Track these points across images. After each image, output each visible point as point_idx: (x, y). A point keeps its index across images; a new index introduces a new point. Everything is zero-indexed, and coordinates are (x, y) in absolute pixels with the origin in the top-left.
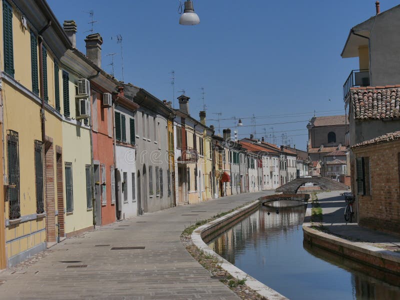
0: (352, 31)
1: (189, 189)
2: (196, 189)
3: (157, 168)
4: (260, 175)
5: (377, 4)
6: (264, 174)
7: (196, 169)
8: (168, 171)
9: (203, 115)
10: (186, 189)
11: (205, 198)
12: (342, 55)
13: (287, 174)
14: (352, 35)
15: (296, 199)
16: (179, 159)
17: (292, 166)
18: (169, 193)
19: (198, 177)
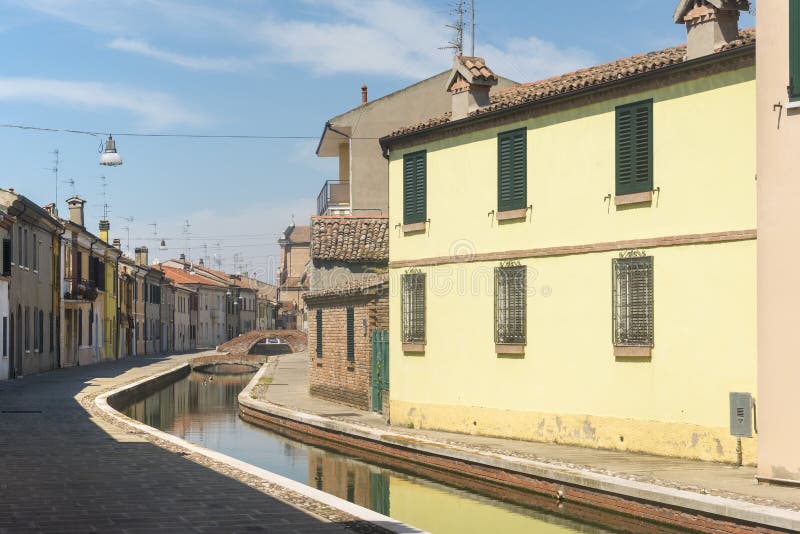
0: (328, 125)
1: (80, 344)
2: (90, 343)
3: (36, 309)
4: (195, 323)
5: (364, 89)
6: (201, 320)
7: (91, 313)
8: (51, 315)
9: (105, 226)
10: (75, 342)
11: (104, 356)
12: (317, 153)
13: (239, 321)
14: (328, 131)
15: (246, 362)
16: (67, 296)
17: (247, 308)
18: (52, 349)
19: (94, 325)
